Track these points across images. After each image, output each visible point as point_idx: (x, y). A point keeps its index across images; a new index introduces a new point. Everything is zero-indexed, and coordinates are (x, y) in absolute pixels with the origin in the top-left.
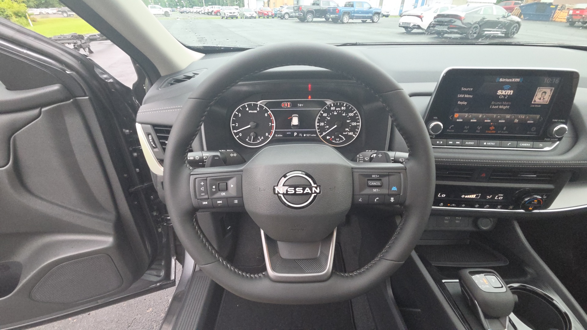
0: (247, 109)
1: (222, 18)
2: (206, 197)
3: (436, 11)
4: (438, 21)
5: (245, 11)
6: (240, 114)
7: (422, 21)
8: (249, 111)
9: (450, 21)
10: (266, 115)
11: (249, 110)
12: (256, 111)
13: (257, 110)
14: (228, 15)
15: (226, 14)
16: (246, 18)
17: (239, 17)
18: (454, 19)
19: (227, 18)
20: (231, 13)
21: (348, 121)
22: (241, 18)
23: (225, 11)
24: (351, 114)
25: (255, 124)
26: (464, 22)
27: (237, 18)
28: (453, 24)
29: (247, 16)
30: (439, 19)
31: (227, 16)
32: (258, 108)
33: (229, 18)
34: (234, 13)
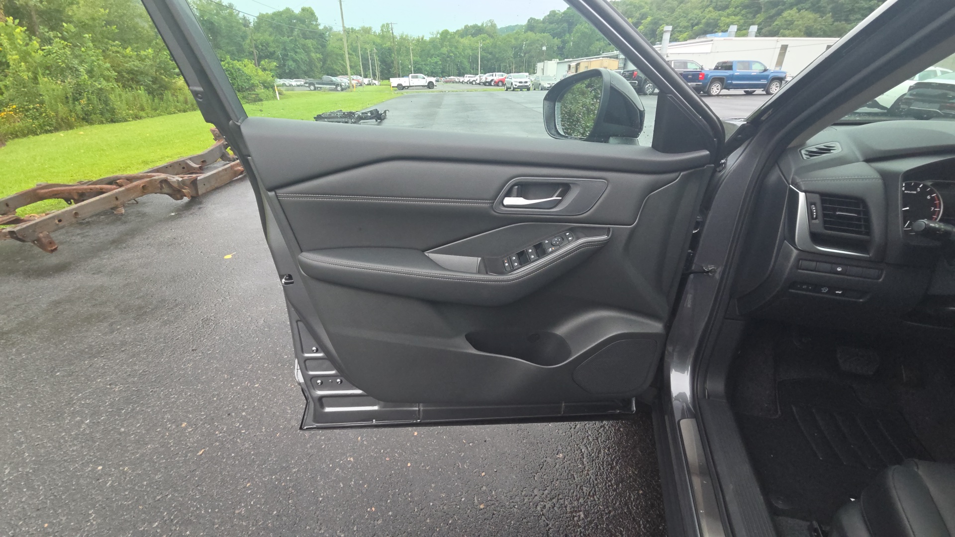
1: (507, 90)
4: (917, 95)
5: (542, 80)
8: (906, 192)
9: (942, 97)
10: (928, 197)
11: (906, 190)
12: (915, 192)
13: (917, 190)
14: (516, 85)
15: (514, 84)
16: (542, 90)
17: (532, 88)
19: (513, 90)
20: (520, 82)
22: (534, 89)
23: (513, 80)
27: (528, 89)
29: (545, 86)
30: (921, 90)
31: (514, 86)
32: (919, 189)
33: (517, 90)
34: (526, 82)
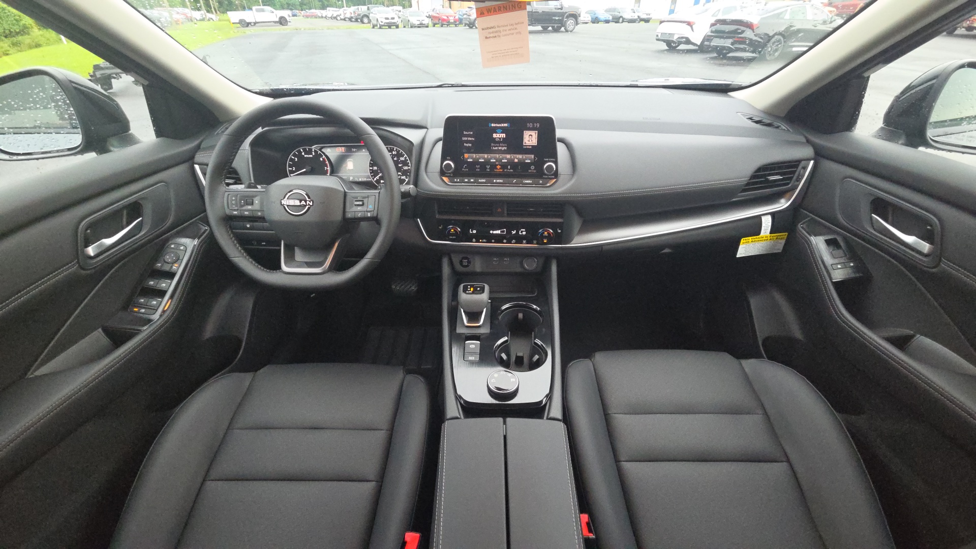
0: (303, 154)
1: (373, 27)
2: (236, 208)
3: (716, 14)
4: (716, 32)
5: (410, 16)
6: (296, 159)
7: (693, 30)
8: (305, 156)
9: (735, 32)
10: (321, 159)
11: (305, 154)
12: (311, 156)
13: (312, 154)
14: (382, 22)
15: (379, 20)
16: (411, 27)
17: (401, 25)
18: (743, 28)
19: (380, 28)
20: (387, 19)
21: (400, 165)
22: (404, 27)
23: (378, 16)
24: (402, 159)
25: (310, 168)
26: (757, 31)
27: (397, 27)
28: (740, 36)
29: (414, 23)
31: (381, 23)
32: (313, 153)
33: (384, 27)
34: (393, 18)
